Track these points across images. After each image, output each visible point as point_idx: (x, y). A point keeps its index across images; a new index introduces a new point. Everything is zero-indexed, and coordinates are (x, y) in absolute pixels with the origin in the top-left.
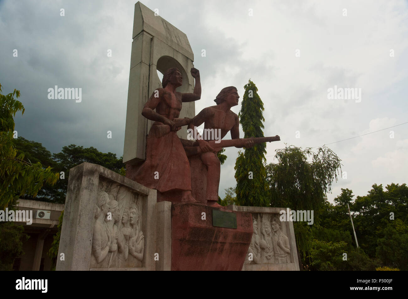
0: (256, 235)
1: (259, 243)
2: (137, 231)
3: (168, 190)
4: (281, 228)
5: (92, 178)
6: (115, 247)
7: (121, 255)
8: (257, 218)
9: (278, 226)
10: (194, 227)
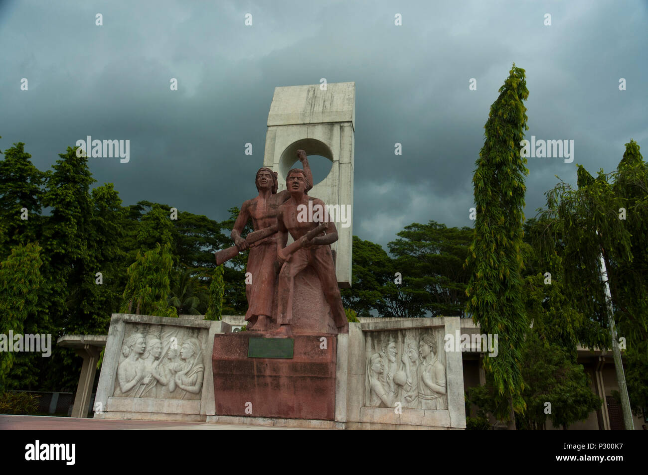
1: (395, 377)
9: (428, 348)
10: (220, 360)
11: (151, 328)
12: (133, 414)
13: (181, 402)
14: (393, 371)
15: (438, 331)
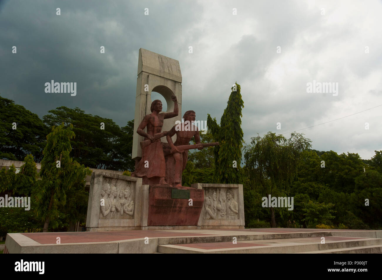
0: (215, 202)
1: (217, 207)
2: (129, 201)
3: (152, 177)
4: (233, 198)
5: (99, 178)
6: (114, 209)
7: (119, 213)
8: (216, 191)
9: (231, 196)
10: (158, 199)
11: (112, 180)
12: (109, 228)
13: (128, 220)
14: (216, 204)
15: (235, 189)
